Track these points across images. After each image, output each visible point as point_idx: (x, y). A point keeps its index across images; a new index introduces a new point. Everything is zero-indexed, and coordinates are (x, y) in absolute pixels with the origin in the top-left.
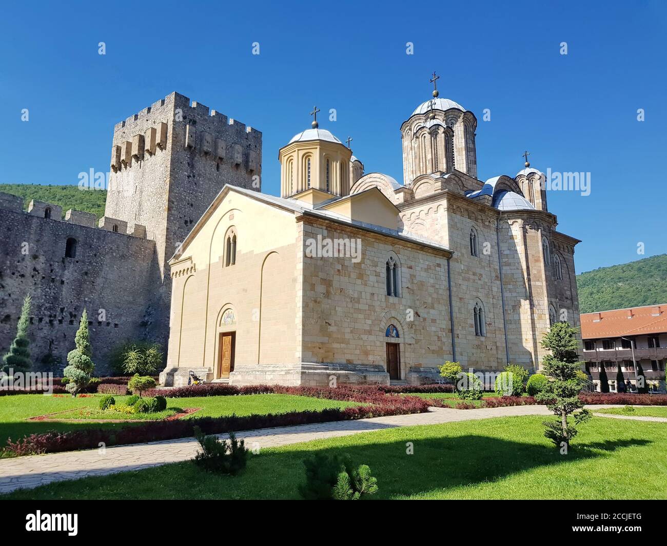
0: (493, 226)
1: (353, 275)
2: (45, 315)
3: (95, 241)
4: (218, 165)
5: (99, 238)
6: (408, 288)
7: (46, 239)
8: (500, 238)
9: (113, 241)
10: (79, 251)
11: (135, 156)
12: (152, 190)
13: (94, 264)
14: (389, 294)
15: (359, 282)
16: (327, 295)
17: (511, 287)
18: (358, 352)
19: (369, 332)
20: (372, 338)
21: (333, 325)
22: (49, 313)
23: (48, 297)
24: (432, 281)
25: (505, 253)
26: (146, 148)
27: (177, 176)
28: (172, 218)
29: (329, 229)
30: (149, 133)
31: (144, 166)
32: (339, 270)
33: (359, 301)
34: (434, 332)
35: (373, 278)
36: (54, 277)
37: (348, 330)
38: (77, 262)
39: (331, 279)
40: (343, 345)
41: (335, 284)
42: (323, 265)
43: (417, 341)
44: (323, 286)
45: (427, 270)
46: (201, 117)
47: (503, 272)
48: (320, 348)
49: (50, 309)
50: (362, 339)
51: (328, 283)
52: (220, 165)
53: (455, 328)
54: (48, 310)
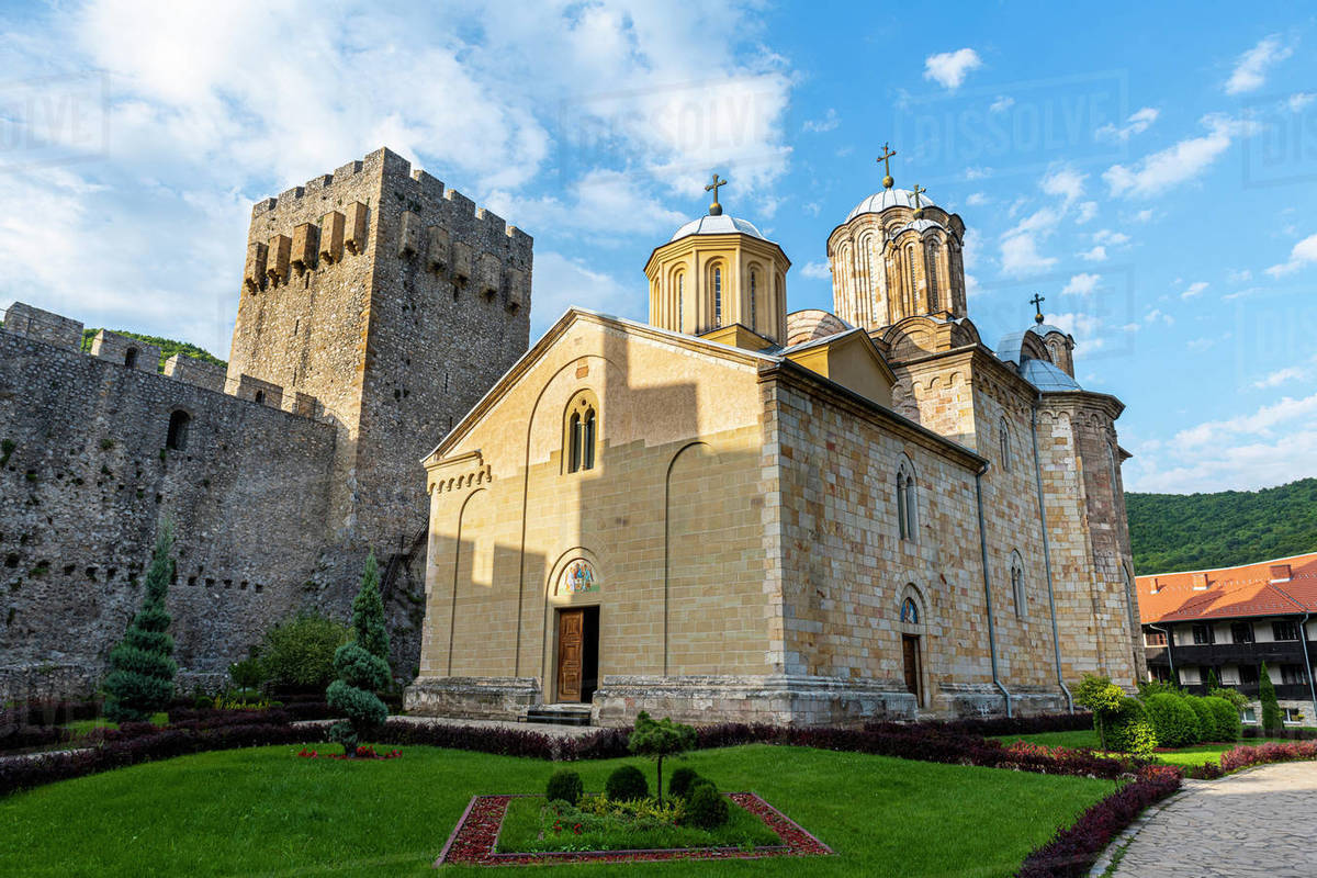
0: (1028, 420)
1: (853, 498)
2: (121, 564)
3: (225, 419)
4: (456, 288)
5: (232, 415)
6: (928, 526)
7: (129, 409)
8: (1039, 441)
9: (260, 423)
10: (193, 436)
11: (299, 264)
12: (331, 329)
13: (222, 465)
14: (902, 538)
15: (861, 510)
16: (818, 535)
17: (1059, 531)
18: (865, 653)
19: (879, 613)
20: (885, 624)
21: (828, 597)
22: (129, 559)
23: (128, 527)
24: (959, 515)
25: (1048, 469)
26: (322, 250)
27: (383, 305)
28: (372, 384)
29: (815, 400)
30: (329, 222)
31: (315, 282)
32: (832, 486)
33: (863, 549)
34: (967, 613)
35: (880, 505)
36: (142, 487)
37: (850, 608)
38: (189, 459)
39: (822, 503)
40: (844, 639)
41: (829, 514)
42: (809, 472)
43: (946, 631)
44: (810, 516)
45: (951, 493)
46: (430, 198)
47: (1046, 504)
48: (811, 645)
49: (133, 551)
50: (870, 626)
51: (817, 509)
52: (460, 290)
53: (993, 605)
54: (127, 554)
